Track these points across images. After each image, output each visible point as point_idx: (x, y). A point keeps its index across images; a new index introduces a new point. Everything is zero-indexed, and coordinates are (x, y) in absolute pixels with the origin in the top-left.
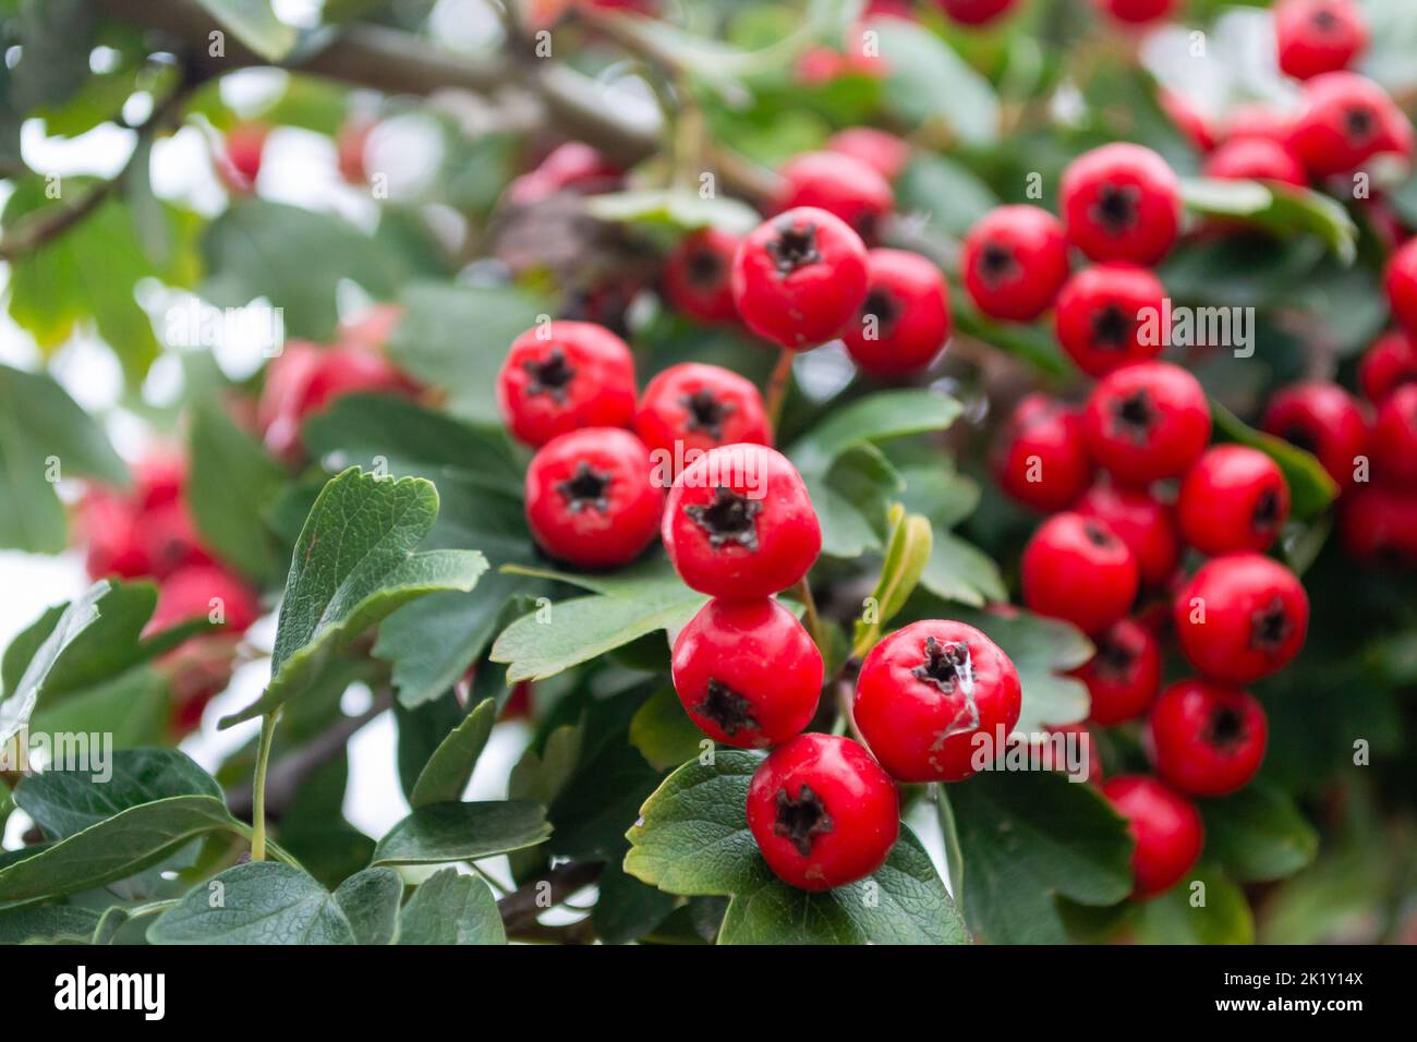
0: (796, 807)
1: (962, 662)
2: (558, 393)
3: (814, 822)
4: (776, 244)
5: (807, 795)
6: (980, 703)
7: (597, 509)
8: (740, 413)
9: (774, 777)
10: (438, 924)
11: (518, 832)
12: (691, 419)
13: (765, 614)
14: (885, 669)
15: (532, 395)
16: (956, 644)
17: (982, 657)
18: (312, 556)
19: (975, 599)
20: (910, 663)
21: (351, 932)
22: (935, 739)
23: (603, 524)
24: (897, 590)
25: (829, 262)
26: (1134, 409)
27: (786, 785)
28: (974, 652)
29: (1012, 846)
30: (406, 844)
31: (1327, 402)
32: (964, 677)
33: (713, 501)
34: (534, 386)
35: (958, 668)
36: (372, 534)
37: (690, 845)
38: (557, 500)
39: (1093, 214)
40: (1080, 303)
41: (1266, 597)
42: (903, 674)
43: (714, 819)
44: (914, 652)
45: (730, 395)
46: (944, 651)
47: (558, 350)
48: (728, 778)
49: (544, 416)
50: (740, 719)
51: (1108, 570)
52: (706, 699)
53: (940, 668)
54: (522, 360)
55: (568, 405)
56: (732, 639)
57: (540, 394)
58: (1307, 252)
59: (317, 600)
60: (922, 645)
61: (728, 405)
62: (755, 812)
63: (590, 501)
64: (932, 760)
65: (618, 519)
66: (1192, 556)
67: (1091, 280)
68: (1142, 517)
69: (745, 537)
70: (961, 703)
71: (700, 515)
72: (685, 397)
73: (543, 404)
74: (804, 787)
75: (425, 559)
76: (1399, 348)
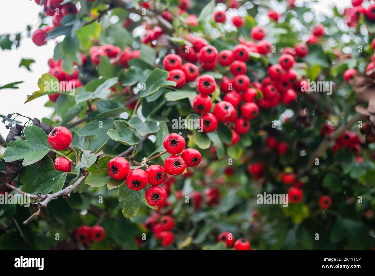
2: (173, 64)
3: (209, 124)
4: (207, 50)
6: (231, 113)
12: (190, 71)
13: (207, 97)
20: (223, 107)
26: (241, 81)
31: (259, 85)
33: (205, 81)
34: (170, 62)
35: (228, 108)
36: (159, 77)
39: (238, 54)
40: (234, 66)
41: (254, 109)
46: (227, 106)
47: (173, 58)
49: (170, 67)
51: (235, 101)
53: (226, 108)
55: (174, 66)
56: (203, 99)
58: (259, 64)
60: (224, 104)
61: (195, 70)
64: (224, 119)
67: (237, 63)
69: (209, 87)
72: (189, 68)
73: (170, 65)
76: (268, 80)
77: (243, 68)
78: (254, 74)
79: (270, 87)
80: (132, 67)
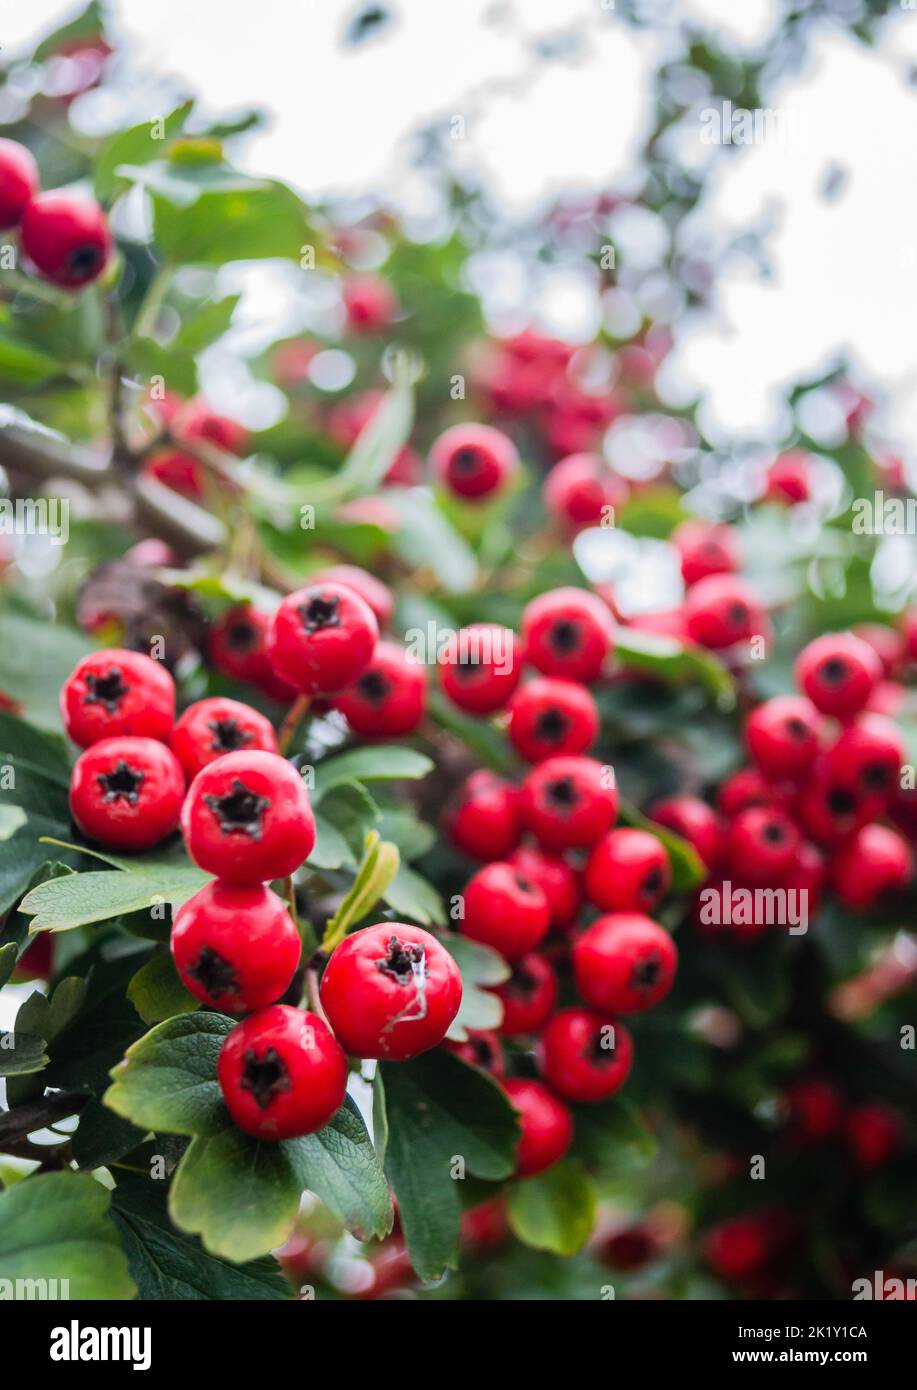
0: (261, 1066)
1: (418, 960)
2: (111, 705)
3: (274, 1081)
4: (305, 609)
5: (272, 1057)
6: (429, 998)
7: (129, 800)
8: (256, 741)
9: (246, 1040)
11: (20, 1060)
12: (217, 741)
13: (259, 898)
14: (353, 958)
15: (89, 702)
16: (415, 945)
17: (433, 959)
20: (374, 956)
22: (387, 1022)
23: (131, 813)
24: (365, 900)
25: (348, 627)
26: (563, 790)
27: (255, 1046)
28: (428, 954)
29: (426, 1123)
31: (695, 813)
32: (418, 973)
33: (228, 794)
34: (92, 696)
35: (413, 965)
37: (165, 1088)
38: (97, 789)
40: (529, 706)
41: (647, 949)
42: (366, 964)
43: (189, 1068)
44: (379, 947)
45: (249, 726)
46: (403, 949)
47: (116, 671)
48: (205, 1035)
49: (98, 720)
50: (224, 984)
51: (528, 912)
52: (198, 963)
53: (399, 963)
54: (86, 674)
55: (117, 715)
56: (227, 914)
57: (96, 703)
58: (691, 701)
61: (247, 734)
62: (221, 1069)
63: (125, 793)
64: (382, 1040)
65: (144, 809)
66: (590, 911)
67: (539, 689)
69: (251, 827)
70: (414, 994)
71: (216, 803)
72: (214, 723)
73: (97, 711)
74: (270, 1050)
76: (750, 783)
77: (578, 716)
78: (671, 751)
79: (755, 822)
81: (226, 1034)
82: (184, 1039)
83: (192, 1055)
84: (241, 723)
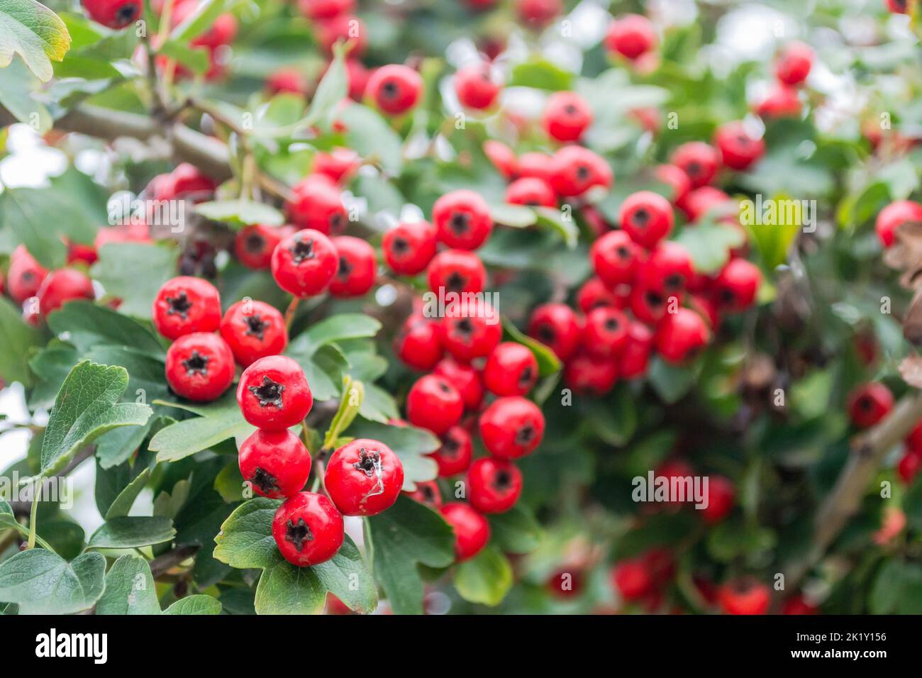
0: (296, 528)
1: (377, 461)
2: (183, 314)
3: (304, 535)
4: (293, 249)
5: (301, 523)
6: (385, 481)
7: (202, 374)
8: (273, 327)
9: (286, 513)
10: (123, 581)
11: (159, 533)
12: (249, 330)
13: (284, 436)
14: (340, 463)
16: (374, 452)
17: (386, 459)
18: (65, 402)
19: (384, 420)
20: (352, 461)
21: (80, 584)
22: (362, 497)
23: (205, 382)
24: (347, 418)
25: (320, 258)
26: (464, 325)
27: (292, 518)
28: (383, 456)
29: (398, 538)
30: (103, 538)
31: (561, 314)
32: (377, 468)
33: (262, 385)
34: (171, 310)
35: (374, 464)
36: (95, 393)
37: (244, 544)
38: (182, 369)
39: (448, 225)
40: (440, 270)
41: (523, 419)
42: (347, 466)
43: (256, 530)
44: (354, 456)
45: (268, 317)
46: (368, 456)
47: (184, 293)
48: (263, 510)
49: (176, 325)
50: (270, 486)
51: (449, 406)
52: (256, 476)
54: (166, 297)
55: (188, 320)
56: (269, 448)
57: (175, 314)
59: (66, 423)
60: (358, 452)
61: (267, 322)
62: (276, 529)
63: (199, 370)
64: (361, 506)
65: (212, 379)
66: (490, 396)
67: (446, 259)
68: (467, 376)
69: (277, 402)
70: (376, 480)
71: (256, 391)
72: (246, 319)
73: (175, 319)
74: (300, 519)
75: (122, 407)
76: (596, 288)
80: (65, 336)
81: (275, 509)
82: (251, 515)
83: (257, 523)
84: (262, 316)
